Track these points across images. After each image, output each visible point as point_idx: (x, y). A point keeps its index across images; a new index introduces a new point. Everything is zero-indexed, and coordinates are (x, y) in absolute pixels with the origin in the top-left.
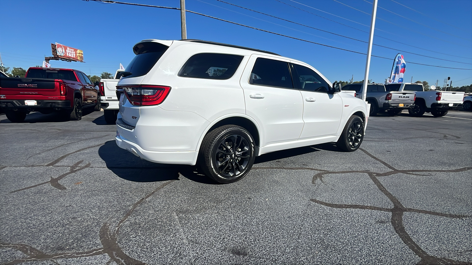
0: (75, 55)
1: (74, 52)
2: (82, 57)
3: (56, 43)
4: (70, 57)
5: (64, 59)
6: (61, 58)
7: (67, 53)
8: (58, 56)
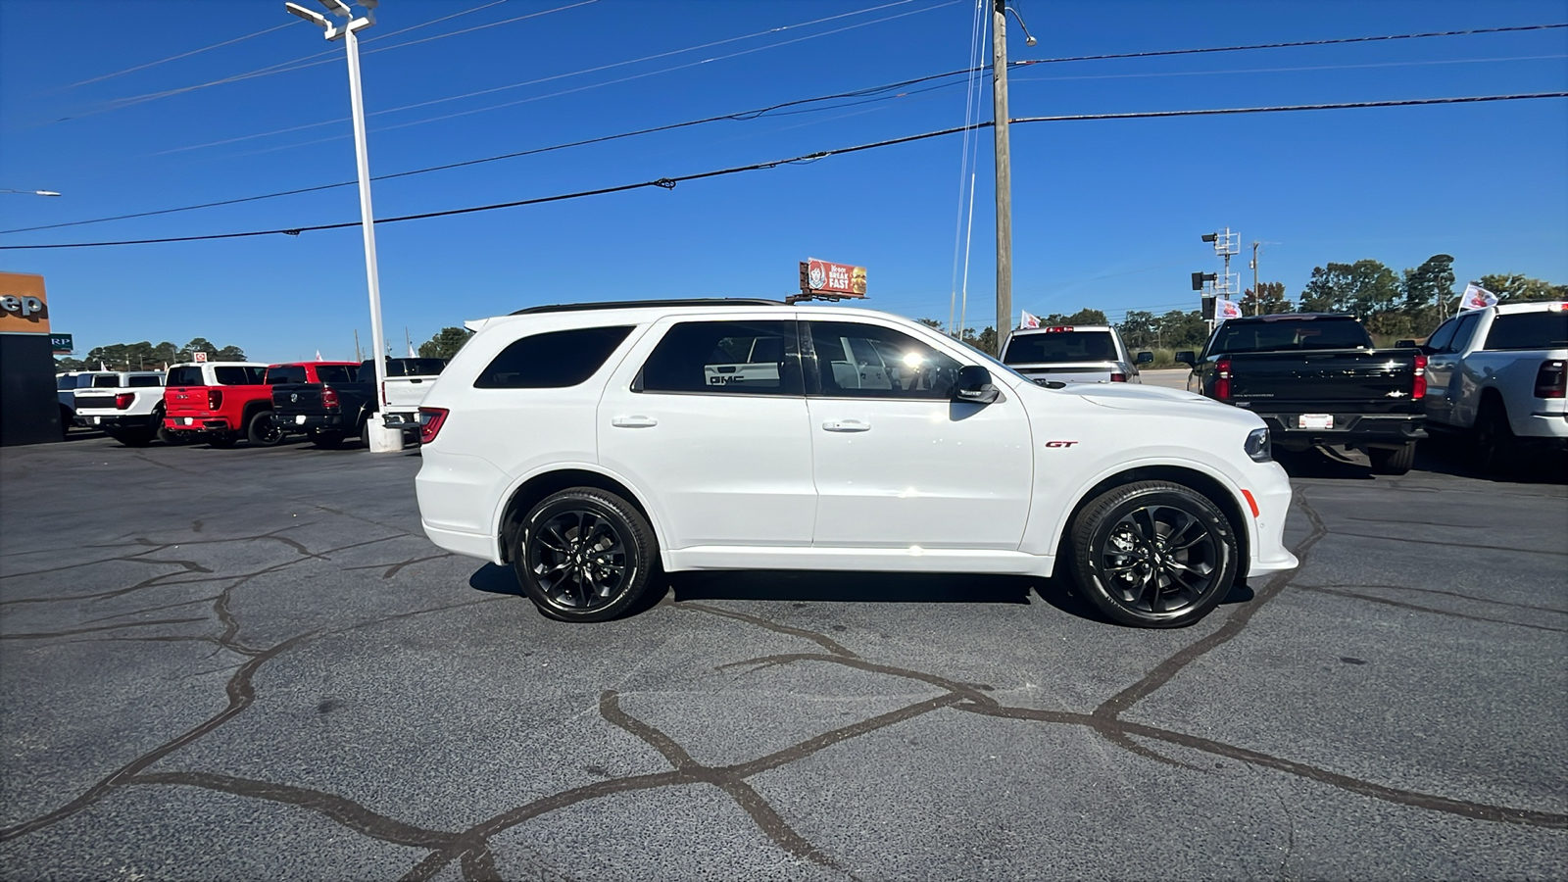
0: (846, 282)
1: (846, 275)
2: (863, 284)
3: (810, 259)
4: (834, 290)
5: (823, 295)
6: (818, 295)
7: (831, 280)
8: (811, 290)
